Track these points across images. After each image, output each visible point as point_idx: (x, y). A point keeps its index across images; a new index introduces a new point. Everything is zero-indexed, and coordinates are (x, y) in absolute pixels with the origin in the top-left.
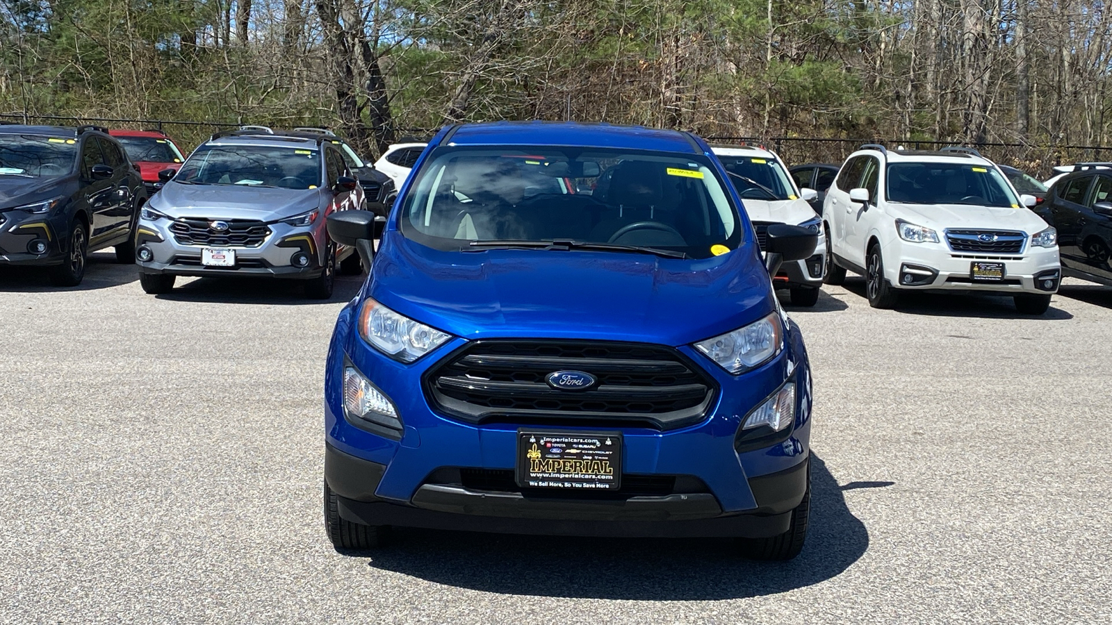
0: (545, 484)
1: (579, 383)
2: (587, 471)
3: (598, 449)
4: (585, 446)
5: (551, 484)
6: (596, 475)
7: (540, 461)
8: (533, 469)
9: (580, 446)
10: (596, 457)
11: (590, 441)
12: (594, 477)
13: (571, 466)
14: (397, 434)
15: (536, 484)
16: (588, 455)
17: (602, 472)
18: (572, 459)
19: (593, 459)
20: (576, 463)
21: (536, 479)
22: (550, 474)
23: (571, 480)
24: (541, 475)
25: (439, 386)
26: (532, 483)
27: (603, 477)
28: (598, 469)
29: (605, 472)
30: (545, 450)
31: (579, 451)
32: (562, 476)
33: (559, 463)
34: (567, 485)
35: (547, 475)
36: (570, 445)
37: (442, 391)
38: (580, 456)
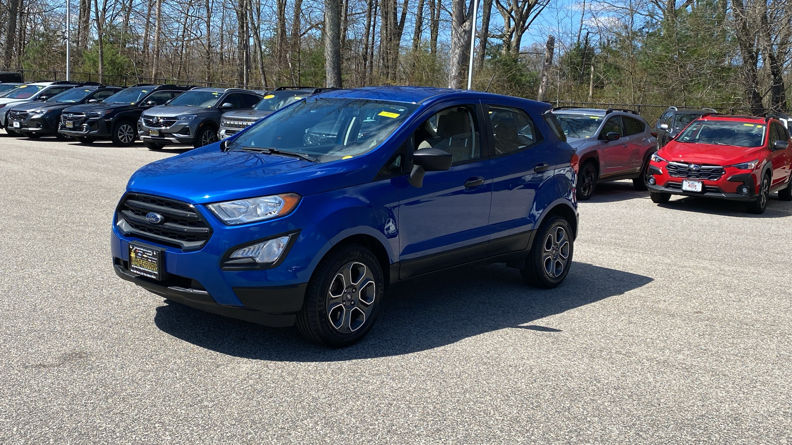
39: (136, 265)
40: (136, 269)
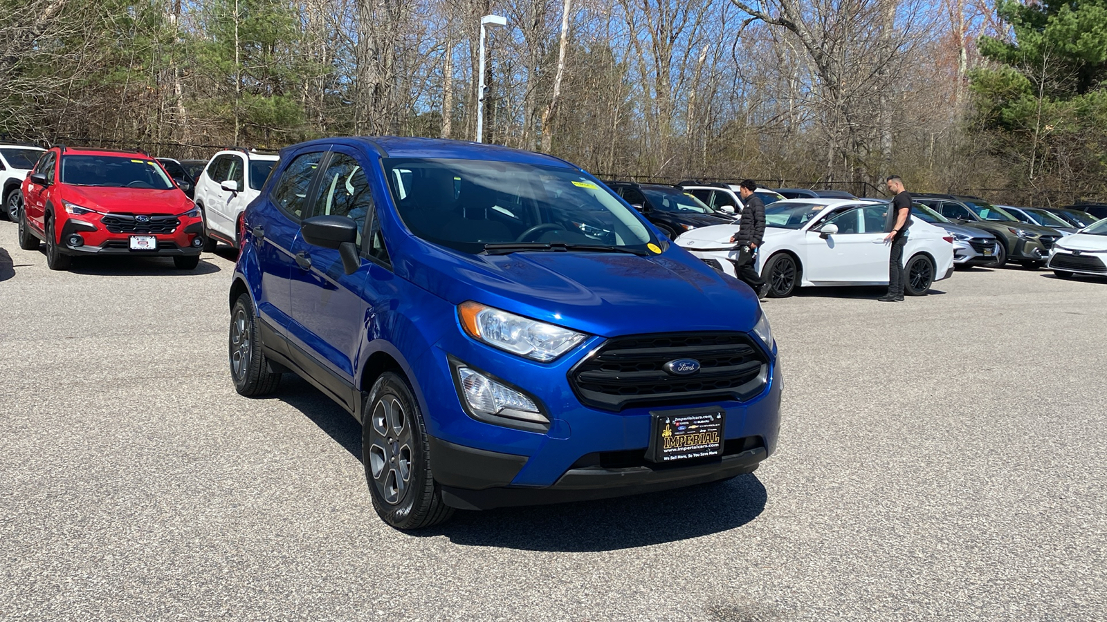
0: (675, 458)
1: (692, 368)
2: (702, 442)
3: (711, 422)
4: (702, 422)
5: (679, 457)
6: (708, 445)
7: (670, 439)
8: (666, 446)
9: (699, 422)
10: (709, 430)
11: (706, 417)
12: (706, 446)
13: (692, 440)
14: (542, 427)
15: (668, 459)
16: (703, 428)
17: (712, 441)
18: (692, 433)
19: (707, 431)
20: (695, 436)
21: (668, 454)
22: (677, 448)
23: (692, 452)
24: (671, 450)
25: (580, 381)
26: (665, 459)
27: (712, 446)
28: (709, 440)
29: (714, 441)
30: (674, 429)
31: (697, 426)
32: (685, 449)
33: (683, 438)
34: (690, 456)
35: (675, 450)
36: (691, 422)
37: (582, 385)
38: (697, 430)
39: (673, 448)
40: (674, 454)
